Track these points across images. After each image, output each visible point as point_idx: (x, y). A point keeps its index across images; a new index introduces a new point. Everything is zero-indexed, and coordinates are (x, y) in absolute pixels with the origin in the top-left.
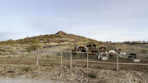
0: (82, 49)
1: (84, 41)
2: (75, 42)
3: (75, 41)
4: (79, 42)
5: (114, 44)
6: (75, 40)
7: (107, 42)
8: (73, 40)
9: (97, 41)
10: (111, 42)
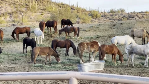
0: (25, 35)
1: (44, 10)
2: (14, 15)
3: (16, 13)
4: (29, 13)
5: (130, 16)
6: (14, 10)
7: (111, 11)
8: (10, 9)
9: (84, 11)
10: (122, 11)
